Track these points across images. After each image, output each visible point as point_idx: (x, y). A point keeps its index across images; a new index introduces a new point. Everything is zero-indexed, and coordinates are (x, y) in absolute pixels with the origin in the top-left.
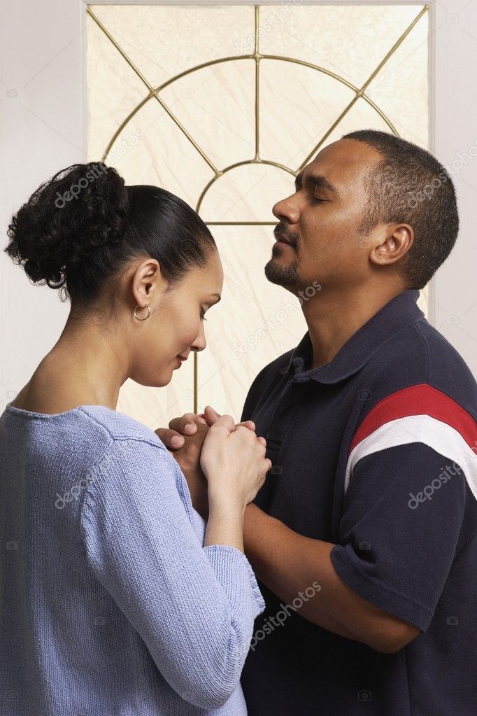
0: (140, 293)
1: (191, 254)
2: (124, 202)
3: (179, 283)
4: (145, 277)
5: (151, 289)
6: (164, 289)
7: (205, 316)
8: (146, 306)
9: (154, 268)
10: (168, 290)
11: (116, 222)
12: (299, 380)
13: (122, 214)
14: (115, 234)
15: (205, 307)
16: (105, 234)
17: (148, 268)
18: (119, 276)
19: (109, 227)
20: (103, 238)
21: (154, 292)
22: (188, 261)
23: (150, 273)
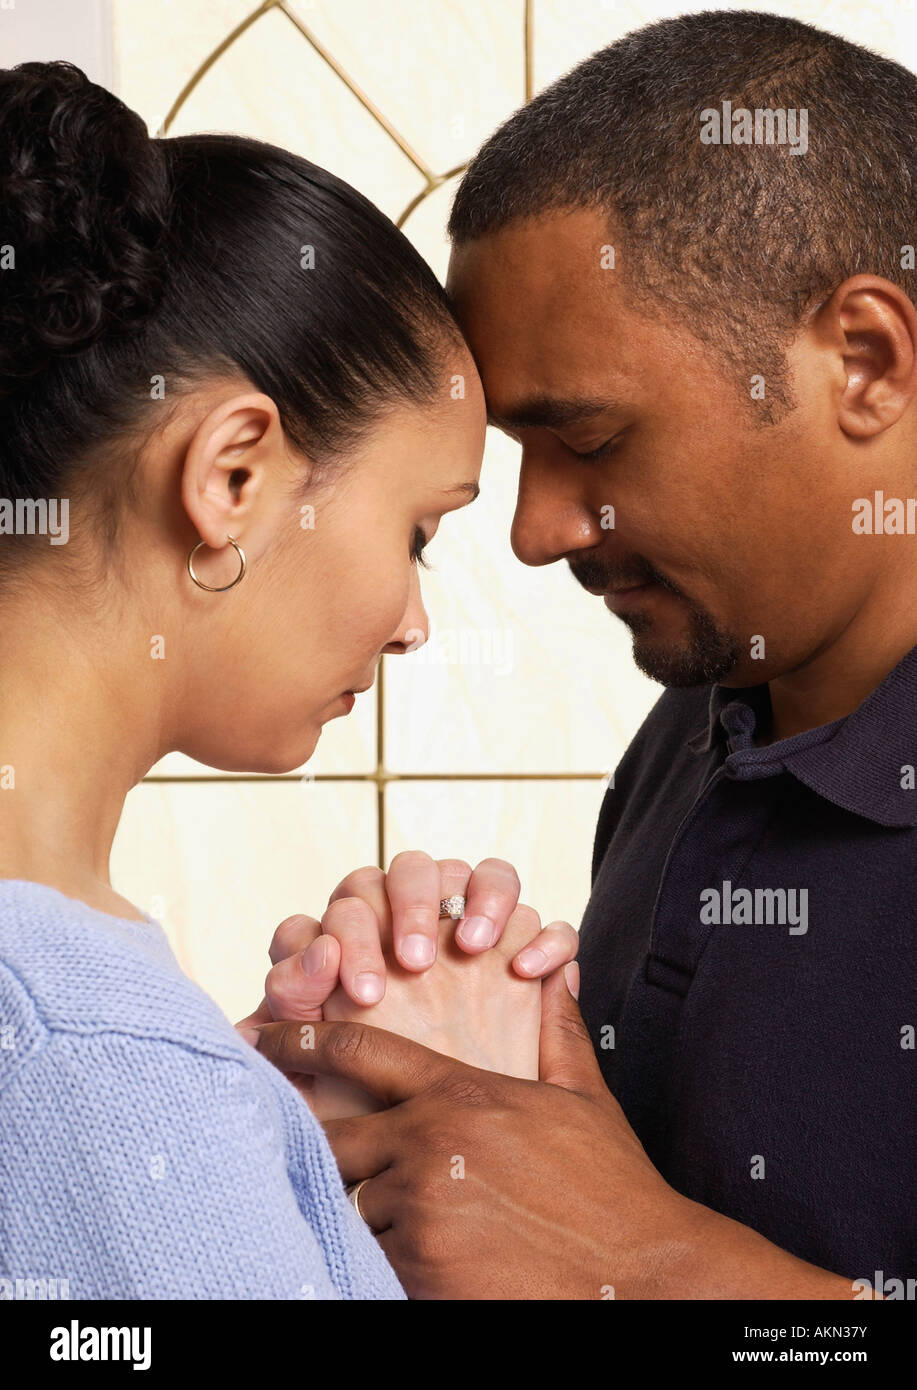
0: (208, 501)
1: (389, 362)
2: (155, 195)
3: (344, 462)
4: (228, 449)
5: (250, 487)
6: (294, 487)
7: (426, 551)
8: (232, 544)
9: (260, 422)
10: (309, 487)
11: (126, 262)
12: (747, 772)
13: (147, 231)
14: (127, 301)
15: (426, 526)
16: (96, 305)
17: (239, 421)
18: (134, 444)
19: (103, 278)
20: (87, 320)
21: (258, 495)
22: (376, 387)
23: (248, 435)
